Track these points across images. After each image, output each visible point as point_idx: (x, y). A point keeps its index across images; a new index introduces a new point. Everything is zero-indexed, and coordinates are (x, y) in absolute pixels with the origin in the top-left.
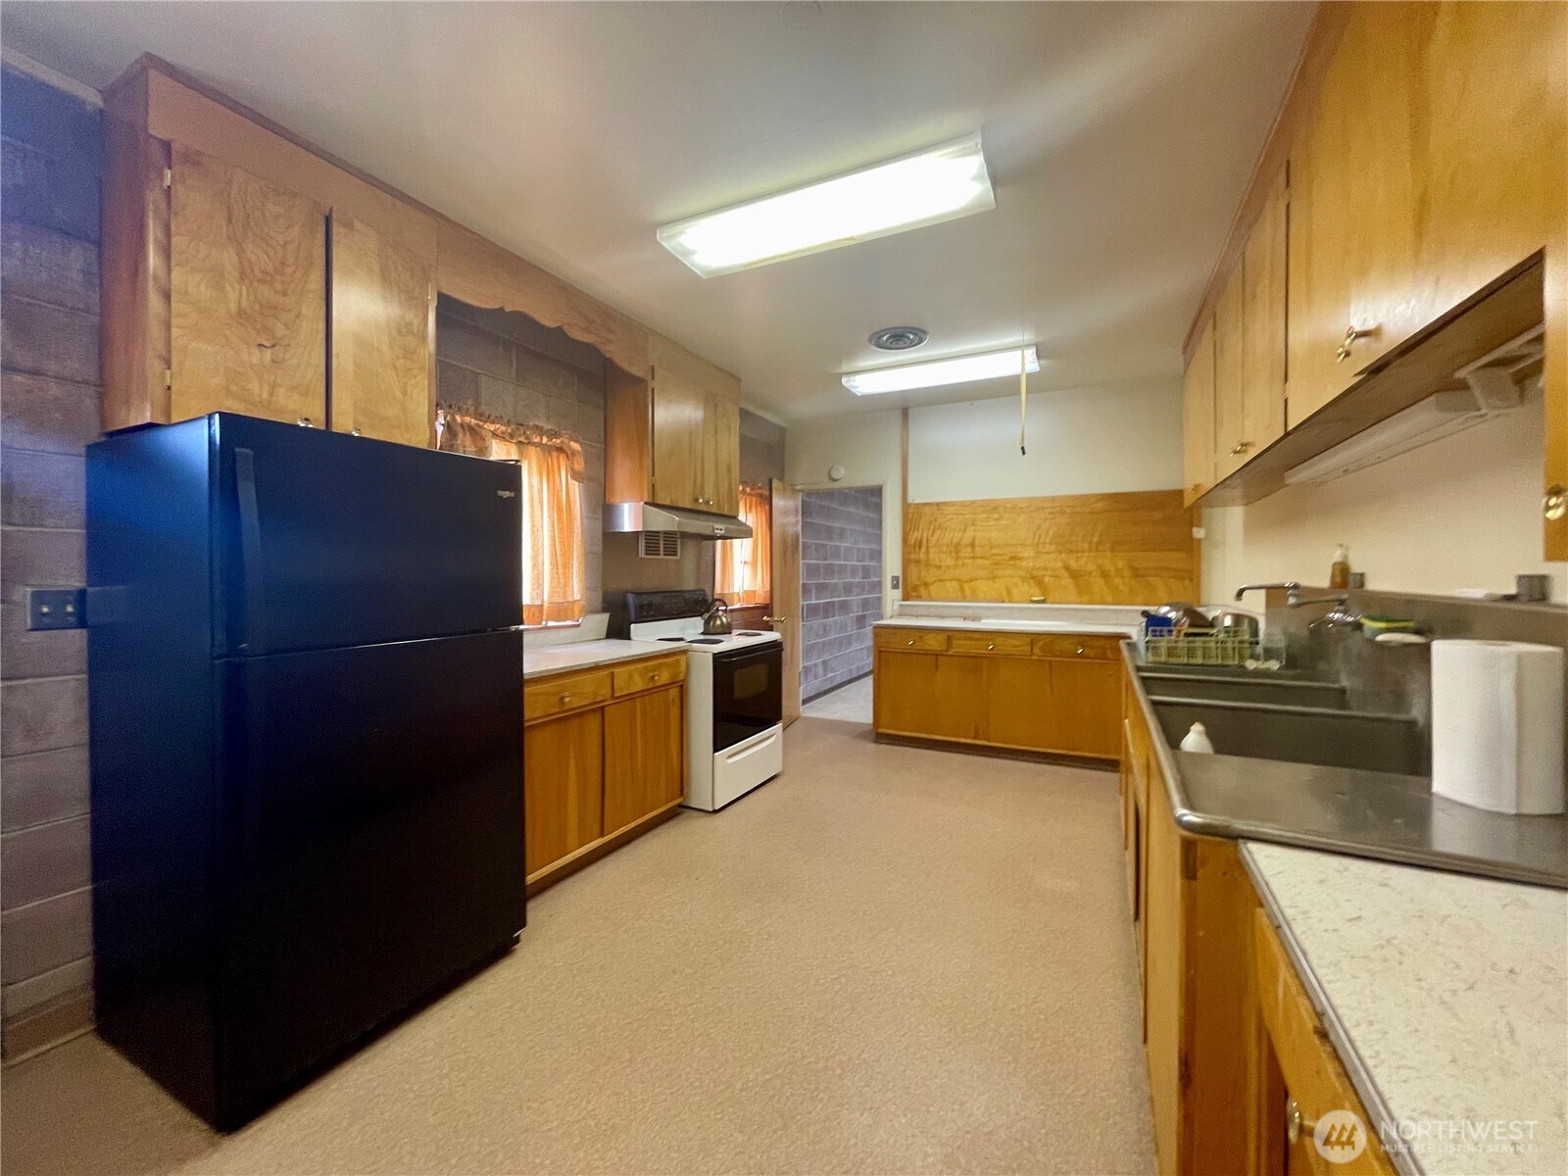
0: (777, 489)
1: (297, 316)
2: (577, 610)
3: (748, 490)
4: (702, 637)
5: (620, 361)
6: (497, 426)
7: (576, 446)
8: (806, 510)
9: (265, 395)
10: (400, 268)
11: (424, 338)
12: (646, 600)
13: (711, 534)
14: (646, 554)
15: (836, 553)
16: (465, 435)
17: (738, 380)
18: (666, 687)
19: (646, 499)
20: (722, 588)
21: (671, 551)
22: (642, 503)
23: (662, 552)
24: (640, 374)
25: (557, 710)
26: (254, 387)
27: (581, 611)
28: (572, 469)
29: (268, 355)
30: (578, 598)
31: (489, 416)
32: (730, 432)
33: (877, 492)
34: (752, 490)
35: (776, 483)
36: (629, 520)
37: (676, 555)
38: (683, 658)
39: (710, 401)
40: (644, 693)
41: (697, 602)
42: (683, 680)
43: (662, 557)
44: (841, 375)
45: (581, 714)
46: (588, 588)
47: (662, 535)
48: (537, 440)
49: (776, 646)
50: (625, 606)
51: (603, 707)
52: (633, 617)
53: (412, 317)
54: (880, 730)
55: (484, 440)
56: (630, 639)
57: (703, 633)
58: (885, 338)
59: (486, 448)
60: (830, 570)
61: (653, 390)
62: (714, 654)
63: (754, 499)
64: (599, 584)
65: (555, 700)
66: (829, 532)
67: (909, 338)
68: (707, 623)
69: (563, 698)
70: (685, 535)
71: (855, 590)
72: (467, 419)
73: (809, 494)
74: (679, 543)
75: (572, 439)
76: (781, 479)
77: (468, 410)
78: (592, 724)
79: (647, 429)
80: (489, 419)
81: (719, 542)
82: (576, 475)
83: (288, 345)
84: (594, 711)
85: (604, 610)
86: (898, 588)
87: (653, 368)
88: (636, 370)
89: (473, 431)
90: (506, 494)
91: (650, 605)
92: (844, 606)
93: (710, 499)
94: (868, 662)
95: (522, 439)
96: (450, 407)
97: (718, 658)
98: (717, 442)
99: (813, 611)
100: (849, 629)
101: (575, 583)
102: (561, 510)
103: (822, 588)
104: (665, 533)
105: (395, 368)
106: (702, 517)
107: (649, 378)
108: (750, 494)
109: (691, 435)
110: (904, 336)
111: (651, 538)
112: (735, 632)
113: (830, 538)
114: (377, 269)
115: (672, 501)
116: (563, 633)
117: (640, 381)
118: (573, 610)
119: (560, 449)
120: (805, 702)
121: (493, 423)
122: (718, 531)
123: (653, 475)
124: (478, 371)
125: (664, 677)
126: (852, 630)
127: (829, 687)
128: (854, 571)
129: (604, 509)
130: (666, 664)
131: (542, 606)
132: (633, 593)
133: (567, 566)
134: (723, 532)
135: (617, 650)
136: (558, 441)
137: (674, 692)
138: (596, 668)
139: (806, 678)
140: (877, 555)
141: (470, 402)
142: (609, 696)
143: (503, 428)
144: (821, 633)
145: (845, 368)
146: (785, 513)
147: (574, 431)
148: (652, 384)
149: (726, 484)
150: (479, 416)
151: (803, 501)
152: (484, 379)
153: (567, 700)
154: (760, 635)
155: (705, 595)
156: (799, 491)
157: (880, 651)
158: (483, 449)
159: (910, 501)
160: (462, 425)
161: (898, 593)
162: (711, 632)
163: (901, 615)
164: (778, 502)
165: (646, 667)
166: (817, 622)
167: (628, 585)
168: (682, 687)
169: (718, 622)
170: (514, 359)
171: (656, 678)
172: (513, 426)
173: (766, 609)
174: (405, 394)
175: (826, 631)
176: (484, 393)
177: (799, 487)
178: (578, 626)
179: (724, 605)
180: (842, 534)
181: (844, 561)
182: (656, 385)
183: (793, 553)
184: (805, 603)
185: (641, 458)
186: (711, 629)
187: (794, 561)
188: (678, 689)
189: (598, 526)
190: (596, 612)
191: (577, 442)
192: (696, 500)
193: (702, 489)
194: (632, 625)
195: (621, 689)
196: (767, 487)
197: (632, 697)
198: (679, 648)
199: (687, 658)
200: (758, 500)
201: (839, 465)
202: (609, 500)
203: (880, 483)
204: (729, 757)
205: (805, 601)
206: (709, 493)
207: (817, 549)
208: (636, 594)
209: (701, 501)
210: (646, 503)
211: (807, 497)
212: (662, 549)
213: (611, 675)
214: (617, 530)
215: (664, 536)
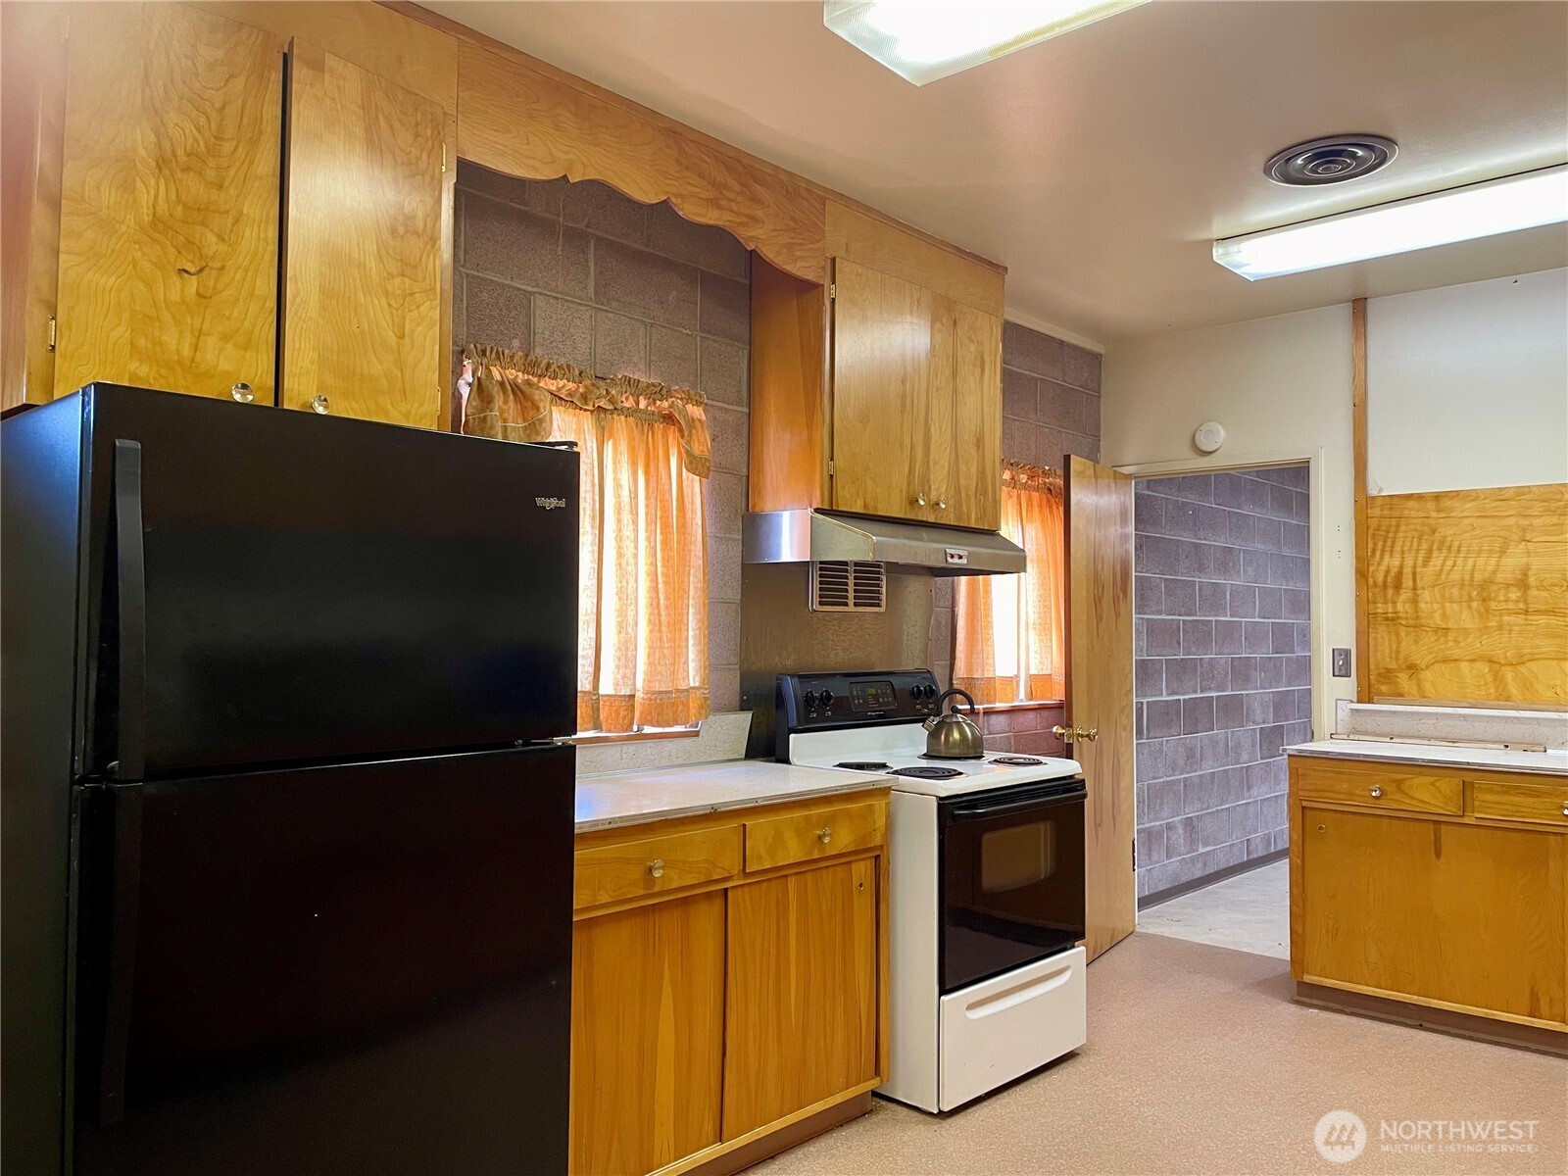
0: (1081, 474)
1: (237, 221)
2: (693, 705)
3: (1023, 478)
4: (924, 763)
5: (769, 253)
6: (561, 383)
7: (696, 412)
8: (1145, 511)
9: (186, 351)
10: (397, 125)
11: (434, 240)
12: (817, 689)
13: (944, 565)
14: (821, 603)
15: (1214, 598)
16: (506, 402)
17: (999, 269)
18: (845, 858)
19: (817, 503)
20: (970, 667)
21: (868, 596)
22: (810, 511)
23: (851, 601)
24: (810, 275)
25: (641, 892)
26: (171, 339)
27: (701, 707)
28: (688, 453)
29: (193, 284)
30: (697, 684)
31: (548, 365)
32: (983, 370)
33: (1300, 472)
34: (1031, 478)
35: (1077, 463)
36: (790, 540)
37: (879, 605)
38: (879, 804)
39: (945, 313)
40: (802, 868)
41: (916, 694)
42: (882, 846)
43: (851, 608)
44: (1209, 244)
45: (685, 902)
46: (711, 666)
47: (851, 568)
48: (629, 403)
49: (1070, 786)
50: (780, 700)
51: (726, 890)
52: (793, 722)
53: (414, 202)
54: (1307, 978)
55: (538, 408)
56: (787, 761)
57: (927, 756)
58: (1300, 161)
59: (541, 421)
60: (1201, 634)
61: (833, 300)
62: (940, 799)
63: (1035, 495)
64: (734, 659)
65: (636, 873)
66: (1198, 557)
67: (1353, 156)
68: (934, 735)
69: (650, 870)
70: (897, 570)
71: (1258, 676)
72: (511, 373)
73: (1153, 482)
74: (884, 583)
75: (689, 399)
76: (1093, 455)
77: (512, 357)
78: (705, 921)
79: (822, 373)
80: (548, 371)
81: (963, 580)
82: (694, 464)
83: (222, 268)
84: (709, 895)
85: (742, 709)
86: (1347, 675)
87: (833, 260)
88: (802, 268)
89: (518, 392)
90: (551, 503)
91: (826, 698)
92: (1233, 710)
93: (941, 495)
94: (1279, 827)
95: (603, 403)
96: (484, 352)
97: (947, 807)
98: (955, 391)
99: (1163, 717)
100: (1245, 757)
101: (691, 656)
102: (666, 521)
103: (1181, 671)
104: (856, 564)
105: (387, 294)
106: (924, 533)
107: (827, 282)
108: (1025, 486)
109: (903, 382)
110: (1340, 153)
111: (832, 574)
112: (989, 756)
113: (1201, 569)
114: (360, 132)
115: (865, 506)
116: (669, 747)
117: (806, 288)
118: (686, 705)
119: (669, 419)
120: (1145, 902)
121: (555, 378)
122: (956, 560)
123: (832, 459)
124: (530, 289)
125: (842, 839)
126: (1251, 757)
127: (1199, 874)
128: (1254, 636)
129: (751, 526)
130: (847, 812)
131: (632, 696)
132: (792, 676)
133: (678, 625)
134: (964, 561)
135: (763, 782)
136: (665, 404)
137: (862, 869)
138: (713, 815)
139: (1149, 854)
140: (1302, 603)
141: (516, 343)
142: (736, 869)
143: (571, 385)
144: (1181, 762)
145: (1218, 229)
146: (1099, 519)
147: (693, 386)
148: (830, 291)
149: (974, 470)
150: (530, 366)
151: (1138, 497)
152: (540, 301)
153: (657, 874)
154: (1039, 763)
155: (933, 679)
156: (1129, 477)
157: (1304, 808)
158: (535, 425)
159: (1373, 491)
160: (502, 384)
161: (1348, 686)
162: (943, 753)
163: (1355, 732)
164: (1077, 495)
165: (806, 818)
166: (1172, 742)
167: (789, 661)
168: (878, 860)
169: (956, 735)
170: (592, 265)
171: (826, 840)
172: (588, 382)
173: (1063, 711)
174: (402, 337)
175: (1193, 757)
176: (540, 325)
177: (1130, 470)
178: (696, 734)
179: (971, 703)
180: (1226, 561)
181: (1232, 616)
182: (839, 292)
183: (1115, 600)
184: (1145, 701)
185: (810, 424)
186: (942, 748)
187: (1118, 615)
188: (870, 864)
189: (736, 552)
190: (728, 710)
191: (698, 403)
192: (913, 502)
193: (925, 480)
194: (792, 736)
195: (760, 858)
196: (1060, 472)
197: (778, 874)
198: (873, 783)
199: (887, 804)
200: (1044, 496)
201: (1213, 423)
202: (754, 506)
203: (1304, 456)
204: (971, 1007)
205: (1145, 696)
206: (940, 486)
207: (1169, 592)
208: (800, 677)
209: (922, 503)
210: (817, 510)
211: (1148, 488)
212: (851, 594)
213: (742, 829)
214: (767, 560)
215: (855, 571)
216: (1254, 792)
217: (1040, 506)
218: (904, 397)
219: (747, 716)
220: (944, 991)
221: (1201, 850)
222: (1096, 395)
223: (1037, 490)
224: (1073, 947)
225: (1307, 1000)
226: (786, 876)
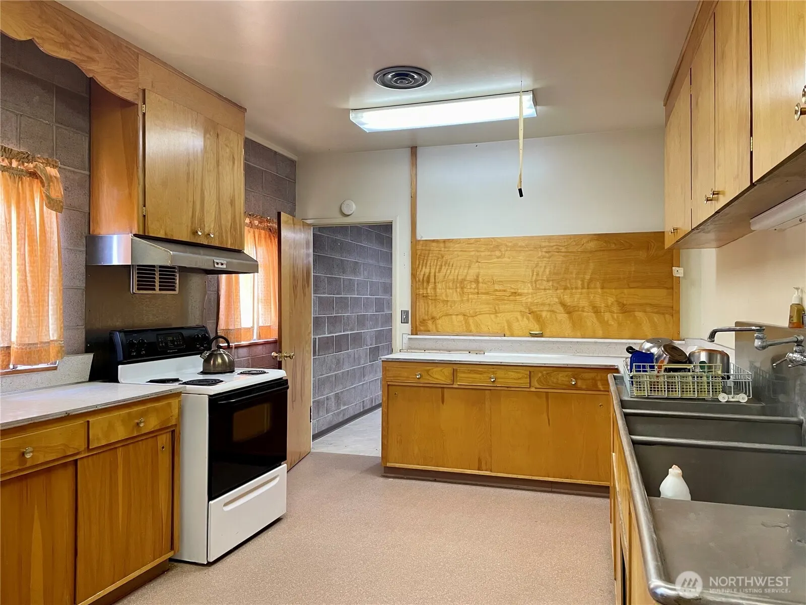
0: (286, 222)
2: (53, 351)
3: (256, 223)
4: (201, 377)
5: (103, 80)
7: (53, 172)
8: (318, 242)
12: (136, 339)
13: (212, 268)
14: (138, 289)
15: (350, 286)
17: (242, 109)
18: (153, 434)
19: (135, 231)
20: (227, 323)
21: (167, 284)
22: (130, 235)
23: (157, 288)
24: (129, 97)
25: (16, 468)
27: (58, 352)
28: (49, 197)
30: (55, 338)
32: (234, 163)
33: (388, 227)
34: (260, 222)
35: (284, 216)
36: (117, 252)
37: (174, 290)
38: (174, 402)
39: (211, 129)
40: (126, 442)
41: (196, 338)
42: (176, 425)
43: (157, 291)
44: (348, 111)
46: (66, 326)
47: (157, 269)
49: (281, 384)
50: (112, 344)
51: (76, 461)
52: (120, 355)
54: (389, 465)
56: (117, 382)
57: (203, 373)
58: (390, 76)
60: (343, 304)
61: (144, 114)
62: (210, 396)
63: (263, 232)
64: (81, 323)
65: (13, 456)
66: (342, 266)
67: (413, 77)
68: (207, 361)
69: (23, 454)
70: (185, 271)
71: (368, 323)
73: (321, 228)
74: (177, 278)
76: (292, 213)
78: (62, 483)
79: (138, 157)
81: (224, 277)
82: (52, 203)
84: (65, 465)
85: (87, 351)
86: (407, 322)
87: (144, 91)
88: (125, 92)
91: (141, 344)
92: (357, 339)
93: (211, 231)
94: (377, 393)
97: (214, 400)
98: (218, 173)
99: (326, 345)
100: (362, 362)
101: (51, 321)
103: (334, 322)
104: (161, 267)
106: (202, 251)
107: (140, 103)
108: (257, 227)
109: (188, 165)
110: (407, 75)
111: (146, 274)
112: (238, 370)
113: (344, 272)
115: (166, 234)
116: (33, 377)
117: (126, 104)
118: (48, 351)
119: (33, 175)
120: (315, 437)
122: (220, 266)
123: (144, 206)
125: (152, 423)
126: (365, 362)
127: (341, 420)
128: (367, 304)
129: (92, 243)
130: (156, 410)
131: (8, 347)
132: (120, 332)
133: (41, 303)
134: (224, 266)
135: (101, 395)
136: (31, 166)
137: (164, 439)
138: (68, 417)
139: (318, 413)
140: (388, 289)
142: (83, 446)
144: (334, 366)
145: (352, 104)
146: (295, 245)
147: (51, 155)
148: (142, 108)
149: (229, 217)
151: (314, 235)
153: (28, 456)
154: (265, 373)
156: (309, 225)
157: (388, 385)
159: (419, 237)
161: (407, 327)
162: (211, 370)
163: (410, 349)
164: (285, 233)
165: (129, 414)
166: (330, 356)
167: (118, 323)
168: (174, 432)
169: (220, 361)
171: (142, 425)
173: (277, 344)
175: (339, 364)
177: (309, 222)
178: (55, 368)
179: (228, 342)
180: (355, 269)
181: (357, 295)
182: (150, 109)
183: (304, 287)
184: (317, 337)
185: (130, 185)
186: (212, 368)
187: (305, 295)
188: (169, 436)
189: (82, 258)
190: (77, 352)
191: (54, 167)
192: (195, 233)
193: (202, 221)
194: (120, 367)
195: (98, 439)
196: (275, 220)
197: (111, 447)
198: (170, 390)
199: (179, 401)
200: (267, 232)
201: (350, 201)
202: (94, 231)
203: (390, 219)
204: (226, 505)
205: (317, 335)
206: (210, 225)
207: (329, 282)
208: (125, 332)
209: (200, 233)
210: (135, 235)
211: (319, 231)
212: (157, 284)
213: (86, 424)
214: (103, 264)
215: (160, 271)
216: (366, 378)
217: (265, 238)
218: (188, 174)
219: (89, 357)
220: (211, 497)
221: (343, 408)
222: (293, 181)
223: (264, 229)
224: (280, 465)
225: (389, 475)
226: (116, 448)
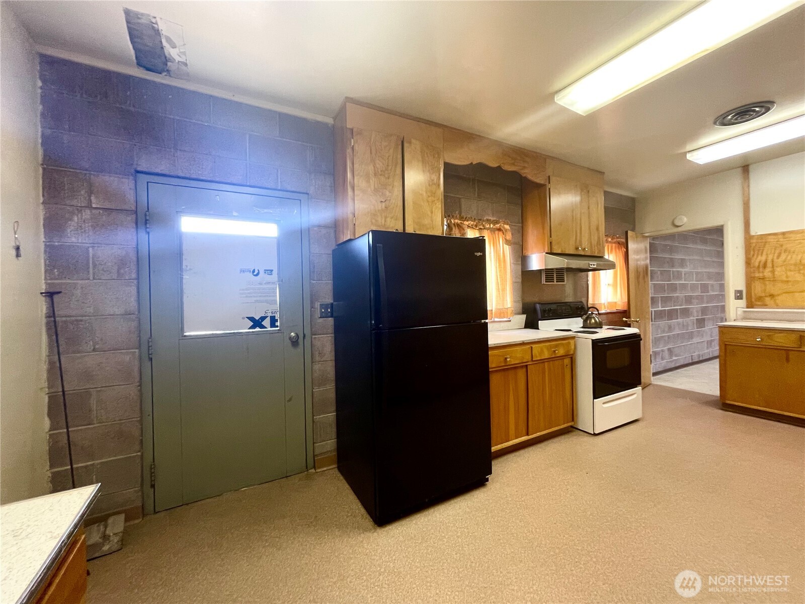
0: (632, 236)
1: (393, 187)
2: (509, 312)
3: (610, 240)
4: (582, 330)
5: (529, 177)
6: (469, 222)
7: (507, 227)
8: (653, 248)
9: (383, 222)
10: (429, 155)
11: (439, 185)
12: (547, 307)
13: (588, 268)
14: (546, 282)
15: (678, 276)
16: (455, 229)
17: (602, 173)
18: (562, 357)
19: (546, 251)
20: (594, 300)
21: (560, 279)
22: (544, 253)
23: (555, 281)
24: (542, 182)
25: (503, 364)
26: (379, 219)
27: (511, 313)
28: (506, 239)
29: (384, 204)
30: (510, 307)
31: (466, 218)
32: (598, 206)
33: (719, 231)
34: (612, 240)
35: (630, 233)
36: (536, 262)
37: (563, 282)
38: (572, 342)
39: (585, 189)
40: (549, 359)
41: (577, 308)
42: (573, 354)
43: (555, 283)
44: (685, 153)
45: (515, 368)
46: (514, 301)
48: (488, 226)
49: (635, 338)
50: (535, 310)
51: (527, 365)
52: (540, 316)
53: (434, 177)
54: (728, 402)
55: (464, 230)
56: (539, 329)
57: (582, 327)
58: (729, 117)
59: (465, 233)
60: (673, 288)
61: (550, 189)
62: (593, 340)
63: (614, 245)
64: (520, 299)
65: (502, 359)
66: (672, 263)
67: (754, 111)
68: (585, 321)
69: (506, 359)
70: (569, 270)
71: (695, 301)
72: (456, 221)
73: (654, 238)
74: (565, 277)
75: (505, 223)
76: (633, 230)
77: (456, 217)
78: (521, 374)
79: (547, 212)
80: (466, 219)
81: (590, 273)
82: (507, 242)
83: (390, 200)
84: (522, 366)
85: (523, 313)
86: (741, 299)
87: (549, 177)
88: (539, 180)
89: (459, 226)
90: (479, 254)
91: (550, 310)
92: (686, 312)
93: (586, 247)
94: (715, 349)
95: (481, 227)
96: (449, 216)
97: (595, 343)
98: (589, 213)
99: (659, 315)
100: (690, 328)
101: (508, 298)
102: (500, 261)
103: (665, 300)
104: (557, 269)
105: (428, 202)
106: (582, 258)
107: (547, 184)
108: (610, 242)
109: (573, 211)
110: (748, 111)
111: (549, 273)
112: (605, 327)
113: (673, 266)
114: (421, 159)
115: (562, 251)
116: (502, 324)
117: (541, 186)
118: (507, 313)
119: (499, 230)
120: (655, 374)
121: (468, 221)
122: (593, 266)
123: (551, 237)
124: (460, 197)
125: (561, 352)
126: (692, 328)
127: (673, 366)
128: (694, 288)
129: (523, 259)
130: (563, 344)
131: (492, 310)
132: (539, 304)
133: (504, 290)
134: (595, 266)
135: (530, 335)
136: (498, 225)
137: (567, 361)
138: (523, 344)
139: (655, 358)
140: (721, 276)
141: (457, 212)
142: (530, 359)
143: (472, 223)
144: (666, 329)
145: (689, 148)
146: (637, 252)
147: (506, 219)
148: (548, 186)
149: (596, 238)
150: (461, 218)
151: (650, 244)
152: (463, 200)
153: (508, 360)
154: (624, 329)
155: (583, 305)
156: (647, 237)
157: (726, 345)
158: (463, 234)
159: (753, 233)
160: (454, 224)
161: (742, 303)
162: (588, 326)
163: (745, 318)
164: (631, 246)
165: (549, 345)
166: (663, 323)
167: (536, 299)
168: (572, 358)
169: (593, 321)
170: (476, 186)
171: (557, 352)
172: (477, 221)
173: (626, 313)
174: (432, 213)
175: (670, 328)
176: (463, 206)
177: (647, 235)
178: (510, 321)
179: (598, 311)
180: (682, 263)
181: (685, 281)
182: (551, 186)
183: (644, 278)
184: (653, 310)
185: (543, 228)
186: (589, 325)
187: (645, 282)
188: (569, 359)
189: (519, 268)
190: (519, 314)
191: (507, 224)
192: (577, 249)
193: (581, 242)
194: (539, 322)
195: (537, 357)
196: (624, 237)
197: (542, 361)
198: (570, 335)
199: (575, 342)
200: (617, 245)
201: (681, 216)
202: (525, 253)
203: (721, 223)
204: (604, 403)
205: (653, 308)
206: (585, 244)
207: (661, 273)
208: (542, 304)
209: (580, 249)
210: (546, 253)
211: (653, 240)
212: (555, 279)
213: (531, 348)
214: (530, 269)
215: (556, 272)
216: (693, 340)
217: (615, 248)
218: (573, 216)
219: (524, 316)
220: (595, 397)
221: (674, 358)
222: (634, 212)
223: (615, 243)
224: (637, 387)
225: (726, 409)
226: (544, 362)
